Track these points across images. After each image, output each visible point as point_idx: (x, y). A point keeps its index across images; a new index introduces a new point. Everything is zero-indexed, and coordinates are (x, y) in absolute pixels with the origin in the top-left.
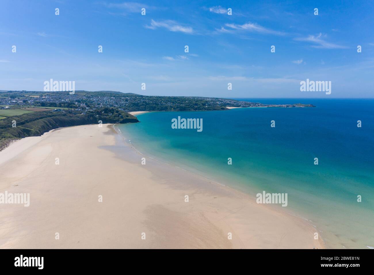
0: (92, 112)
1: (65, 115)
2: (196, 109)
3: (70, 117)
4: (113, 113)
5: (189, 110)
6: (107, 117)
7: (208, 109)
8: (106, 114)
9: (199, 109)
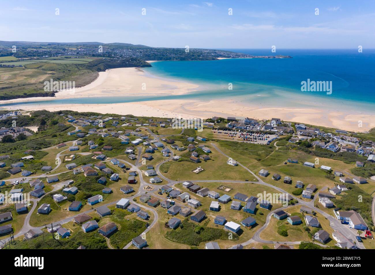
0: (124, 60)
1: (109, 62)
2: (193, 59)
3: (113, 63)
4: (136, 61)
5: (188, 60)
6: (133, 63)
7: (202, 59)
8: (132, 62)
9: (195, 59)
